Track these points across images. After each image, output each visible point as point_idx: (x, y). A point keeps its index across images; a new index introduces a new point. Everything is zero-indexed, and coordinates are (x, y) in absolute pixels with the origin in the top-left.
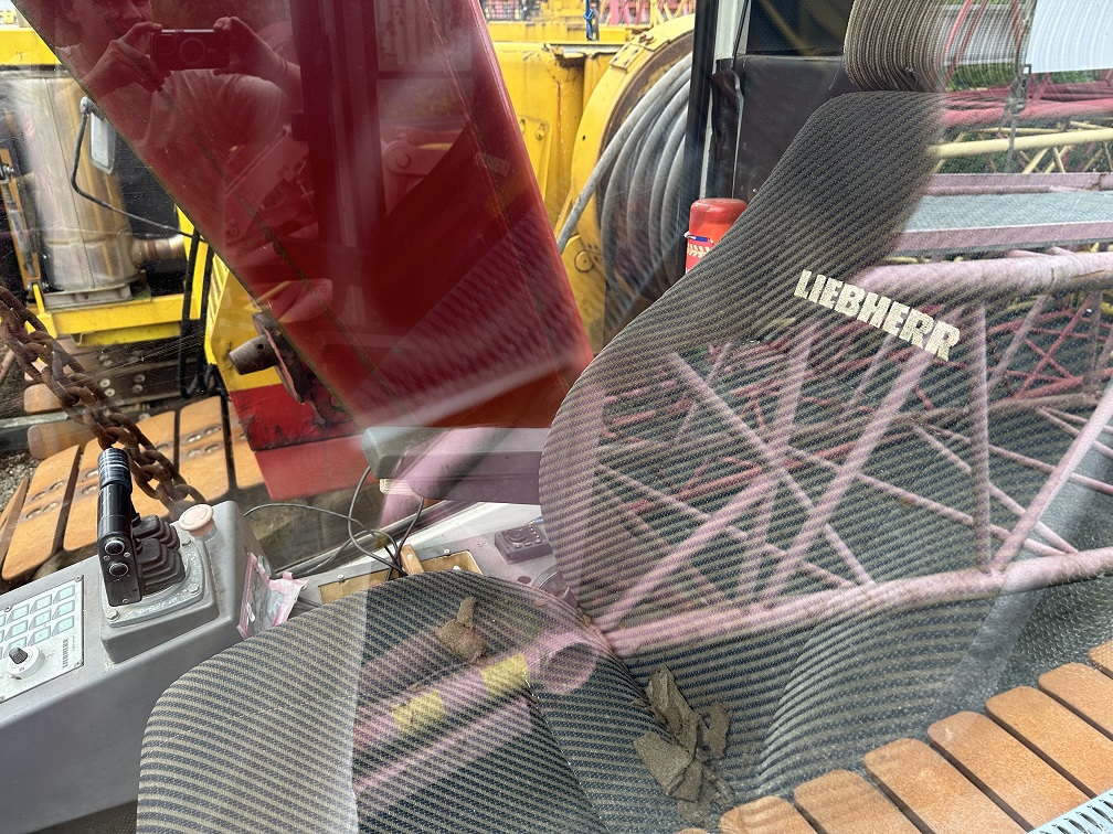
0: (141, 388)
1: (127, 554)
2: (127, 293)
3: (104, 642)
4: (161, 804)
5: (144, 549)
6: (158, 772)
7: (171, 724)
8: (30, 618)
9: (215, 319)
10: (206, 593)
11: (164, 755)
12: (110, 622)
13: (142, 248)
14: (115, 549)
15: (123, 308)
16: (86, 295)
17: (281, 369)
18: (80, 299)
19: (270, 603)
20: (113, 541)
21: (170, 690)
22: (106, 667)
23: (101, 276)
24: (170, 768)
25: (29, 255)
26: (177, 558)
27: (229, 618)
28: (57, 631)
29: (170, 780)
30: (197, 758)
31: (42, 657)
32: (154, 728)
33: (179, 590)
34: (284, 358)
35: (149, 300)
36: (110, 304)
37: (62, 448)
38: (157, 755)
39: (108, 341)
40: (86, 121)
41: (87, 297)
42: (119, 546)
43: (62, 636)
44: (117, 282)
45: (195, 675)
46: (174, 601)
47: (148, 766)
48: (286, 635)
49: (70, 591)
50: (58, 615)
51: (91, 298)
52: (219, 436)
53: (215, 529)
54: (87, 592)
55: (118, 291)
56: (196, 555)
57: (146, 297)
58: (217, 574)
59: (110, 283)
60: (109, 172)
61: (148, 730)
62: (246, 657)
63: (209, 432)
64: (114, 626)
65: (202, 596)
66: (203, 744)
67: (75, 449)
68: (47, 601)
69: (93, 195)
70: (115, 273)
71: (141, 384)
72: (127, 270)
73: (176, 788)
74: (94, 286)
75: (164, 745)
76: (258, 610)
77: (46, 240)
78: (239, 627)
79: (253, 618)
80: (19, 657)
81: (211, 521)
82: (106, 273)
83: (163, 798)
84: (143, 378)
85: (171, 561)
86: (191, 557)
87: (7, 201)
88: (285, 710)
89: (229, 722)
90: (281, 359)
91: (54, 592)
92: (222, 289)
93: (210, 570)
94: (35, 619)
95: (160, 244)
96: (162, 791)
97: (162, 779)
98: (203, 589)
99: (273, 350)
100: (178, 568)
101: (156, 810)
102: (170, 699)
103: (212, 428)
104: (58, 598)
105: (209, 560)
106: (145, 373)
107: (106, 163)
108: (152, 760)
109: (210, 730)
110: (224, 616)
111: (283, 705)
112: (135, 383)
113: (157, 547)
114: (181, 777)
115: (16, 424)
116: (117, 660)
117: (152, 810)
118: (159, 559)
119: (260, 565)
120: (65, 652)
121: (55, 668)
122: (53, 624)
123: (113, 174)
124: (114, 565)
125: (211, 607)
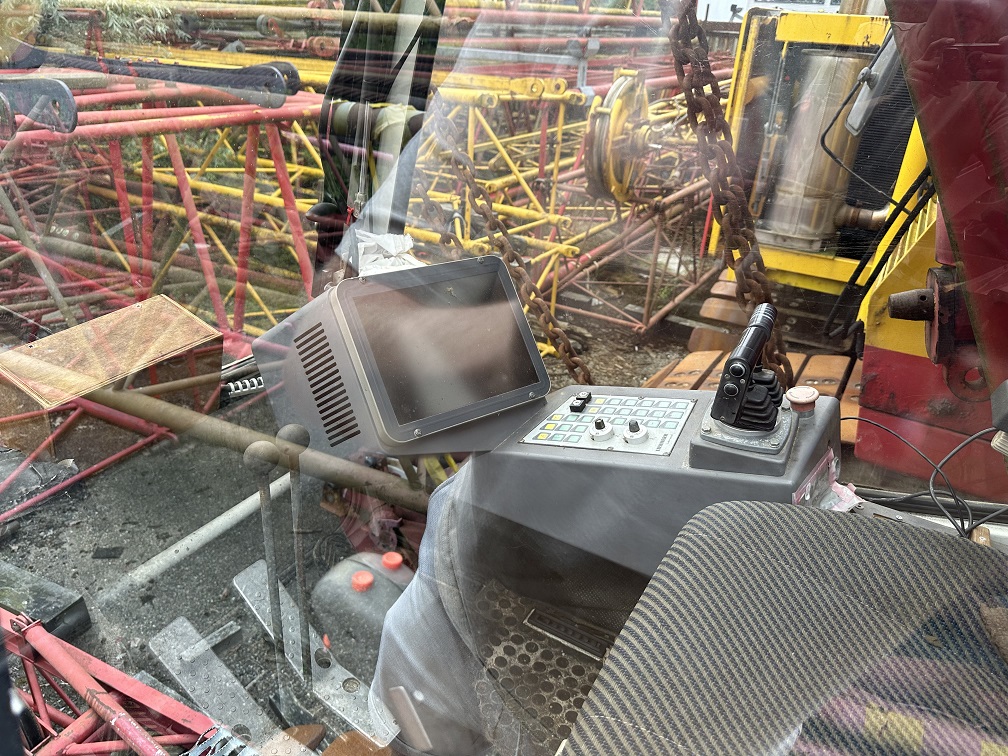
0: (789, 328)
1: (743, 381)
2: (817, 246)
3: (691, 445)
4: (677, 571)
5: (754, 390)
6: (685, 550)
7: (710, 526)
8: (651, 410)
9: (886, 277)
10: (782, 452)
11: (694, 543)
12: (703, 433)
13: (848, 212)
14: (737, 372)
15: (808, 258)
16: (785, 239)
17: (931, 326)
18: (779, 240)
19: (826, 499)
20: (738, 365)
21: (719, 504)
22: (684, 466)
23: (804, 227)
24: (695, 554)
25: (760, 195)
26: (774, 412)
27: (790, 482)
28: (663, 426)
29: (690, 561)
30: (716, 560)
31: (647, 436)
32: (696, 522)
33: (763, 438)
34: (940, 314)
35: (832, 257)
36: (800, 252)
37: (711, 348)
38: (689, 539)
39: (783, 281)
40: (857, 88)
41: (785, 241)
42: (742, 371)
43: (666, 431)
44: (814, 235)
45: (744, 506)
46: (755, 444)
47: (680, 543)
48: (831, 519)
49: (684, 406)
50: (669, 416)
51: (788, 242)
52: (834, 389)
53: (812, 413)
54: (695, 411)
55: (811, 242)
56: (789, 420)
57: (831, 254)
58: (797, 446)
59: (807, 234)
60: (856, 134)
61: (691, 521)
62: (790, 517)
63: (827, 383)
64: (703, 437)
65: (778, 452)
66: (727, 554)
67: (720, 352)
68: (666, 405)
69: (832, 151)
70: (817, 226)
71: (790, 325)
72: (826, 227)
73: (692, 568)
74: (794, 233)
75: (697, 536)
76: (815, 496)
77: (777, 187)
78: (794, 494)
79: (808, 498)
80: (634, 428)
81: (812, 404)
82: (809, 224)
83: (680, 568)
84: (794, 322)
85: (769, 411)
86: (785, 420)
87: (764, 150)
88: (801, 575)
89: (752, 552)
90: (937, 315)
91: (674, 401)
92: (906, 252)
93: (793, 441)
94: (654, 412)
95: (864, 213)
96: (681, 564)
97: (686, 556)
98: (782, 447)
99: (934, 305)
100: (771, 419)
101: (672, 573)
102: (717, 510)
103: (830, 380)
104: (674, 406)
105: (797, 431)
106: (798, 318)
107: (856, 126)
108: (684, 541)
109: (735, 548)
110: (787, 479)
111: (801, 570)
112: (786, 323)
113: (764, 394)
114: (699, 563)
115: (688, 324)
116: (693, 465)
117: (669, 571)
118: (761, 404)
119: (834, 464)
120: (662, 442)
121: (650, 448)
122: (663, 420)
123: (857, 136)
124: (729, 385)
125: (780, 464)
